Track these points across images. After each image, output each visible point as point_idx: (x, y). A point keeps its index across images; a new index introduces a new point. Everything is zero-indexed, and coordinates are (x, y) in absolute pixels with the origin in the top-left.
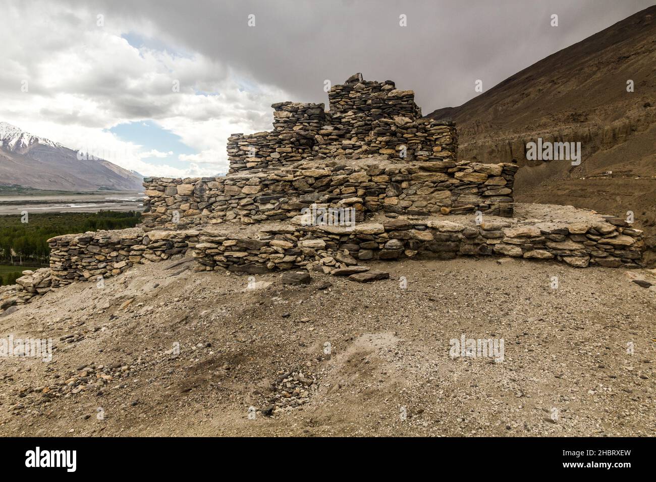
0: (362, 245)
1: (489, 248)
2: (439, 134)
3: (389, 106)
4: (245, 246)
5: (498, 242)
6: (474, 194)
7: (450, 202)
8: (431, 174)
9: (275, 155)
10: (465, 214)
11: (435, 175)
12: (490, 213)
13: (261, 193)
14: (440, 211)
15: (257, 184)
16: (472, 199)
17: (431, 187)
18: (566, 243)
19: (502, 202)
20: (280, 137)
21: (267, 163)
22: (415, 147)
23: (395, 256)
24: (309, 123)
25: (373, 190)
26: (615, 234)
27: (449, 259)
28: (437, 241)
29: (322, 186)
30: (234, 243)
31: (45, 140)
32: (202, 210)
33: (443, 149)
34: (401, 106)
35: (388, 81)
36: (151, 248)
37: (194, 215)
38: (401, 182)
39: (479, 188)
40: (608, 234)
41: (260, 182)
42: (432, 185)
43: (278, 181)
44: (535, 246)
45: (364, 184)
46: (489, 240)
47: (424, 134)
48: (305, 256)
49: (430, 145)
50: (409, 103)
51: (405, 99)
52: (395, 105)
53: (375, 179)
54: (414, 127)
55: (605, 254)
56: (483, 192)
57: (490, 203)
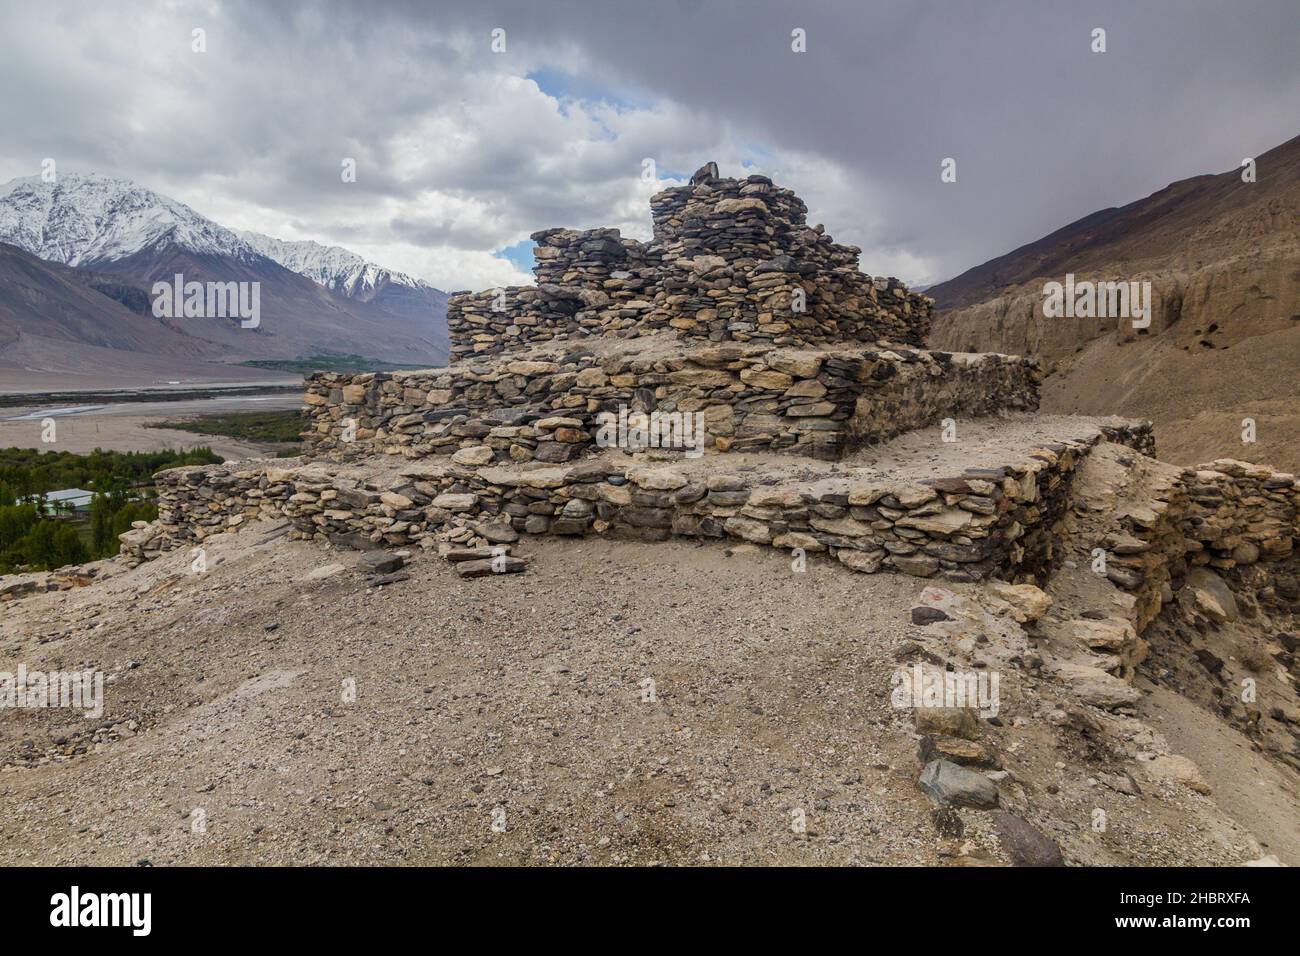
0: (532, 507)
1: (716, 525)
2: (767, 288)
3: (712, 233)
4: (347, 501)
5: (732, 513)
6: (772, 412)
7: (730, 428)
8: (699, 372)
9: (513, 331)
10: (755, 452)
11: (706, 375)
12: (797, 451)
13: (451, 404)
14: (715, 444)
15: (447, 386)
16: (766, 423)
17: (700, 398)
18: (844, 522)
19: (817, 430)
20: (519, 297)
21: (503, 344)
22: (727, 314)
23: (577, 530)
24: (586, 267)
25: (611, 401)
26: (934, 507)
27: (656, 541)
28: (636, 506)
29: (536, 392)
30: (333, 496)
31: (400, 275)
32: (376, 429)
33: (775, 318)
34: (734, 230)
35: (752, 177)
36: (270, 495)
37: (366, 438)
38: (653, 387)
39: (780, 402)
40: (915, 509)
41: (452, 383)
42: (702, 393)
43: (475, 382)
44: (790, 526)
45: (597, 391)
46: (718, 509)
47: (741, 290)
48: (428, 524)
49: (755, 310)
50: (748, 224)
51: (741, 218)
52: (724, 230)
53: (616, 380)
54: (725, 275)
55: (908, 548)
56: (786, 409)
57: (797, 431)
